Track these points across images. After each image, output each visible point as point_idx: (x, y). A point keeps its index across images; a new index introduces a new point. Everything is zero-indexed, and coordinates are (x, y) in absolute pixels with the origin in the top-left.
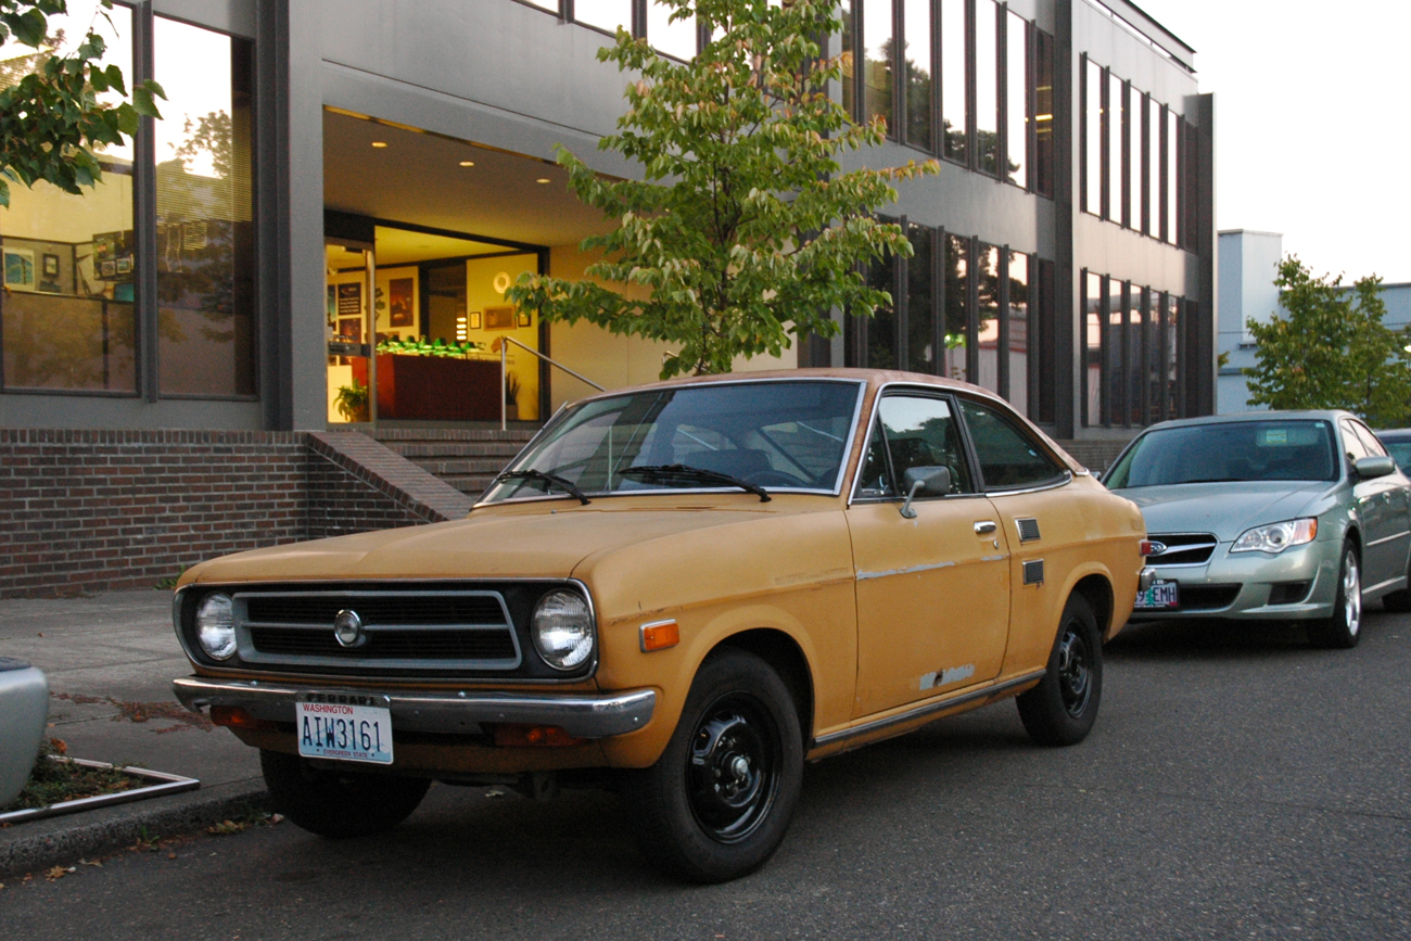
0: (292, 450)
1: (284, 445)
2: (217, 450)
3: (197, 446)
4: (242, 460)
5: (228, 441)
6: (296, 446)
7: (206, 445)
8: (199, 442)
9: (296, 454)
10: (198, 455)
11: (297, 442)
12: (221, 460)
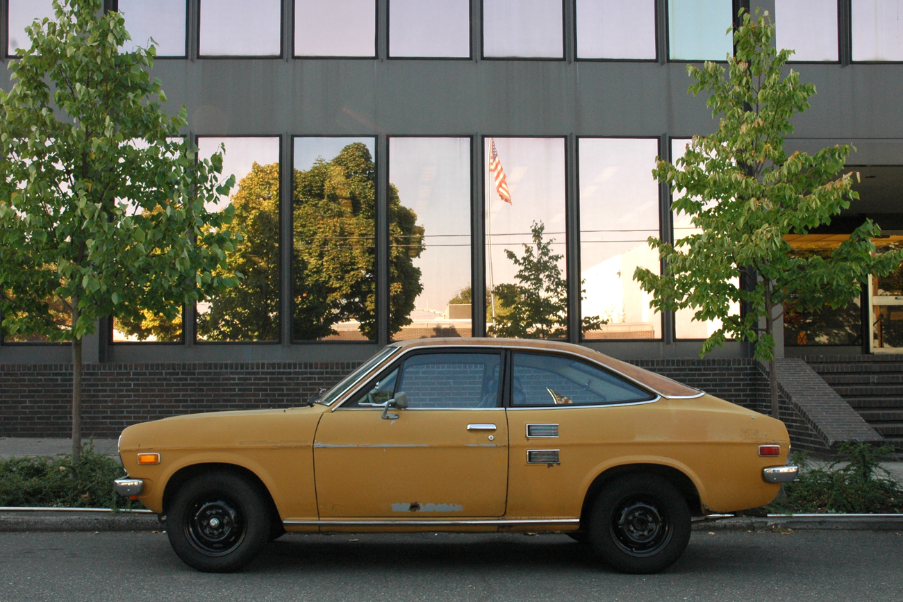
0: (746, 369)
1: (740, 367)
2: (690, 370)
3: (676, 367)
4: (709, 375)
5: (699, 365)
6: (748, 367)
7: (683, 367)
8: (678, 365)
9: (749, 372)
10: (678, 372)
11: (749, 364)
12: (694, 375)
